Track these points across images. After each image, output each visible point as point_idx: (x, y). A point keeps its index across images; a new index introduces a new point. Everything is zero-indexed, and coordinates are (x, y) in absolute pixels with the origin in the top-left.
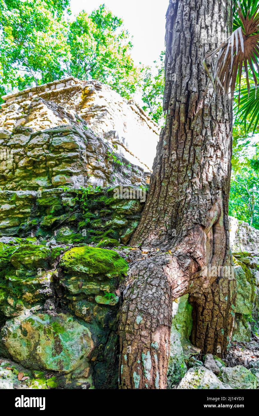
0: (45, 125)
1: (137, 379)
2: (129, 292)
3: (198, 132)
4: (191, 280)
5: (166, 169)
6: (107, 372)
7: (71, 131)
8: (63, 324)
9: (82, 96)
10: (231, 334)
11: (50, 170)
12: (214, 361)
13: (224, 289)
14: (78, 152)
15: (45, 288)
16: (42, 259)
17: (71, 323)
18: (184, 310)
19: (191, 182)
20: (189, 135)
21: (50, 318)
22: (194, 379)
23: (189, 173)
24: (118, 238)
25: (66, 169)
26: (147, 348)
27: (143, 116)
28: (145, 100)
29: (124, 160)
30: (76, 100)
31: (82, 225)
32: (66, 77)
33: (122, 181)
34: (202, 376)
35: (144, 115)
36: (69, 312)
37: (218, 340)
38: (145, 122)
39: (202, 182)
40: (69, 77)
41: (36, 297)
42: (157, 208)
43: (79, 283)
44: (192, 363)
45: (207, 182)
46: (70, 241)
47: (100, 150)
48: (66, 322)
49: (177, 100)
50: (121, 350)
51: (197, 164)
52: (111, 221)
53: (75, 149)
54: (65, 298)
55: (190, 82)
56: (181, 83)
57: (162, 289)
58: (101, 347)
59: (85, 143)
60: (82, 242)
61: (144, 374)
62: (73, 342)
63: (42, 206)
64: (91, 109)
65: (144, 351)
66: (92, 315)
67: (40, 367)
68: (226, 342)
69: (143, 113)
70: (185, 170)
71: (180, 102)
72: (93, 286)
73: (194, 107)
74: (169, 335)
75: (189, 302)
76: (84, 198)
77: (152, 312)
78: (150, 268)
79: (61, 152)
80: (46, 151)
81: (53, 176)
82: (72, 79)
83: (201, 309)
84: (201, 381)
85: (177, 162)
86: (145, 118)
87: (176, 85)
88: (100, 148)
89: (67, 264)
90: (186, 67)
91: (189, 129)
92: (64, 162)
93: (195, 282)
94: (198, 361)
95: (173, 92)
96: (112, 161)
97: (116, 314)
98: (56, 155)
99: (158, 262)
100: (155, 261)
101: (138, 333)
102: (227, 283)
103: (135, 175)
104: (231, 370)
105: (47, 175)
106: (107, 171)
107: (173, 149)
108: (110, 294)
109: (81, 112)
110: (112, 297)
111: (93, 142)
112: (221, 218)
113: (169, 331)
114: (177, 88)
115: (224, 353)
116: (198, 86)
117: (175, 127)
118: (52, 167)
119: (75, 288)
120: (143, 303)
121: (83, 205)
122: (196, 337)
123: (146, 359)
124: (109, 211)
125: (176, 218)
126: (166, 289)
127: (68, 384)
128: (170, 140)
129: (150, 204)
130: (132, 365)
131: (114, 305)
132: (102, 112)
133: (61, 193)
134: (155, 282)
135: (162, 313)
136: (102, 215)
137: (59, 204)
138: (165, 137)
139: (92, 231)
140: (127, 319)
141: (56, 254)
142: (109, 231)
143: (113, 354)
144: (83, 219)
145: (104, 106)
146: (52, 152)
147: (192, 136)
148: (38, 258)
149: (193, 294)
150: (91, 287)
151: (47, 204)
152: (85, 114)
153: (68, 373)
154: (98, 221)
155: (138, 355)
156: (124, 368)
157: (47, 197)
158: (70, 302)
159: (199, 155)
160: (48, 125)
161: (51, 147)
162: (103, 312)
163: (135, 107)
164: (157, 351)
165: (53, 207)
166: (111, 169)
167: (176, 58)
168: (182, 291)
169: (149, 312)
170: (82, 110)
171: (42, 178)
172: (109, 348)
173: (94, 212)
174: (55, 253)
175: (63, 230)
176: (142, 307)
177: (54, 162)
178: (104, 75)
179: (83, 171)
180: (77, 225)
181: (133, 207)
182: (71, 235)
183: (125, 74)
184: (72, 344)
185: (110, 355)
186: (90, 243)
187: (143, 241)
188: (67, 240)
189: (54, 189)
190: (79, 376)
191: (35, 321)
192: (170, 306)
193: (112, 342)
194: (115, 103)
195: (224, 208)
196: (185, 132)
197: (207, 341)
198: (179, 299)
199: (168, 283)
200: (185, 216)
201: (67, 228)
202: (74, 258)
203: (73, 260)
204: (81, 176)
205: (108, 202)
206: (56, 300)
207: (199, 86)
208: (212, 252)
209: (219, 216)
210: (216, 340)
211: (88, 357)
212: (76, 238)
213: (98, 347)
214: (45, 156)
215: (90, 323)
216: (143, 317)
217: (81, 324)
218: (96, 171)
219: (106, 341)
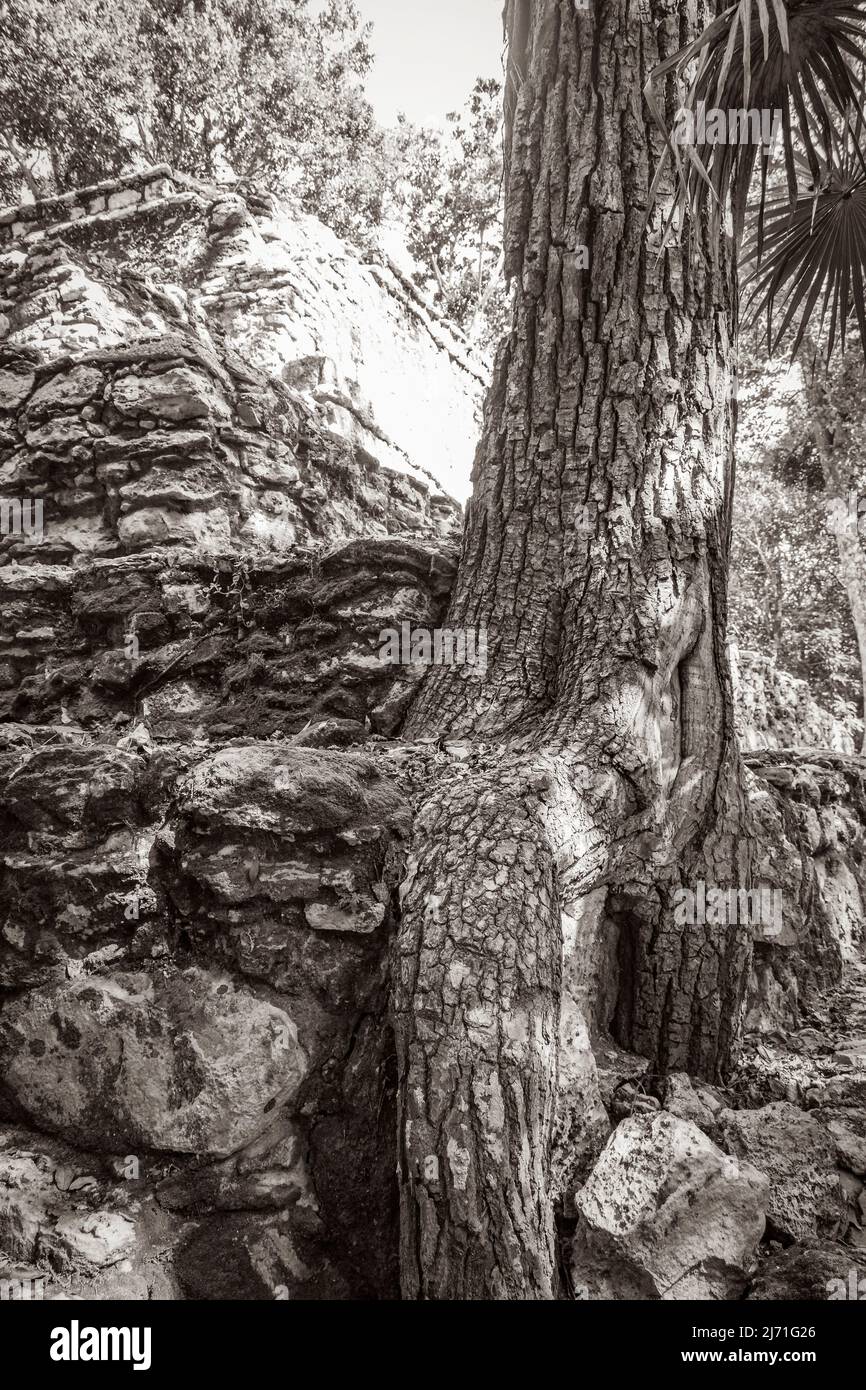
0: (82, 339)
1: (460, 1162)
2: (419, 889)
3: (625, 349)
4: (615, 841)
5: (521, 479)
6: (353, 1147)
7: (179, 356)
8: (199, 1003)
9: (203, 234)
10: (744, 1006)
11: (112, 492)
12: (694, 1093)
13: (719, 867)
14: (204, 429)
15: (130, 886)
16: (116, 793)
17: (228, 997)
18: (592, 938)
19: (606, 522)
20: (595, 361)
21: (155, 986)
22: (639, 1152)
23: (599, 490)
24: (364, 714)
25: (167, 490)
26: (489, 1062)
27: (413, 305)
28: (418, 251)
29: (361, 456)
30: (182, 250)
31: (239, 677)
32: (140, 166)
33: (359, 526)
34: (665, 1141)
35: (419, 303)
36: (218, 962)
37: (705, 1030)
38: (423, 328)
39: (643, 520)
40: (151, 169)
41: (101, 917)
42: (491, 611)
43: (248, 865)
44: (626, 1104)
45: (657, 522)
46: (199, 731)
47: (280, 422)
48: (210, 994)
49: (551, 241)
50: (401, 1073)
51: (625, 461)
52: (335, 659)
53: (194, 418)
54: (203, 918)
55: (595, 178)
56: (566, 179)
57: (528, 873)
58: (331, 1069)
59: (226, 398)
60: (240, 734)
61: (479, 1144)
62: (239, 1057)
63: (93, 615)
64: (237, 281)
65: (480, 1073)
66: (298, 966)
67: (129, 1145)
68: (729, 1033)
69: (414, 297)
70: (582, 481)
71: (564, 245)
72: (297, 873)
73: (612, 263)
74: (557, 1018)
75: (608, 914)
76: (240, 584)
77: (498, 948)
78: (483, 808)
79: (144, 432)
80: (91, 427)
81: (123, 514)
82: (165, 175)
83: (646, 934)
84: (664, 1155)
85: (557, 455)
86: (422, 313)
87: (548, 186)
88: (281, 416)
89: (204, 805)
90: (581, 125)
91: (596, 340)
92: (158, 463)
93: (629, 848)
94: (644, 1096)
95: (538, 212)
96: (323, 457)
97: (376, 960)
98: (129, 443)
99: (507, 785)
100: (499, 783)
101: (458, 1016)
102: (729, 848)
103: (401, 508)
104: (753, 1117)
105: (99, 512)
106: (305, 494)
107: (542, 410)
108: (356, 898)
109: (203, 292)
110: (361, 907)
111: (254, 396)
112: (707, 639)
113: (557, 1004)
114: (550, 196)
115: (723, 1068)
116: (624, 190)
117: (546, 336)
118: (117, 484)
119: (234, 880)
120: (469, 920)
121: (239, 609)
122: (631, 1022)
123: (487, 1098)
124: (329, 626)
125: (556, 642)
126: (538, 873)
127: (227, 1192)
128: (530, 380)
129: (468, 598)
130: (443, 1117)
131: (370, 930)
132: (274, 293)
133: (158, 571)
134: (505, 851)
135: (531, 951)
136: (303, 639)
137: (153, 607)
138: (513, 369)
139: (271, 694)
140: (417, 974)
141: (165, 774)
142: (330, 694)
143: (375, 1087)
144: (238, 656)
145: (284, 272)
146: (114, 431)
147: (606, 362)
148: (101, 787)
149: (622, 886)
150: (291, 878)
151: (111, 608)
152: (215, 299)
153: (227, 1158)
154: (294, 662)
155: (462, 1087)
156: (412, 1130)
157: (110, 585)
158: (223, 927)
159: (630, 428)
160: (91, 339)
161: (110, 415)
162: (333, 954)
163: (386, 275)
164: (521, 1071)
165: (134, 619)
166: (320, 489)
167: (545, 91)
168: (589, 879)
169: (491, 946)
170: (205, 285)
171: (84, 524)
172: (358, 1072)
173: (278, 631)
174: (159, 768)
175: (171, 695)
176: (465, 933)
177: (123, 466)
178: (273, 164)
179: (225, 495)
180: (218, 676)
181: (409, 610)
182: (199, 712)
183: (344, 159)
184: (234, 1065)
185: (364, 1093)
186: (269, 735)
187: (450, 723)
188: (189, 728)
189: (133, 556)
190: (264, 1164)
191: (106, 998)
192: (553, 925)
193: (368, 1051)
194: (320, 261)
195: (713, 605)
196: (581, 352)
197: (669, 1032)
198: (579, 904)
199: (544, 854)
200: (586, 633)
201: (186, 687)
202: (228, 782)
203: (224, 789)
204: (218, 512)
205: (323, 597)
206: (170, 924)
207: (628, 189)
208: (678, 750)
209: (699, 630)
210: (698, 1028)
211: (288, 1104)
212: (217, 719)
213: (321, 1071)
214: (89, 446)
215: (292, 995)
216: (470, 964)
217: (263, 1000)
218: (269, 495)
219: (345, 1049)
